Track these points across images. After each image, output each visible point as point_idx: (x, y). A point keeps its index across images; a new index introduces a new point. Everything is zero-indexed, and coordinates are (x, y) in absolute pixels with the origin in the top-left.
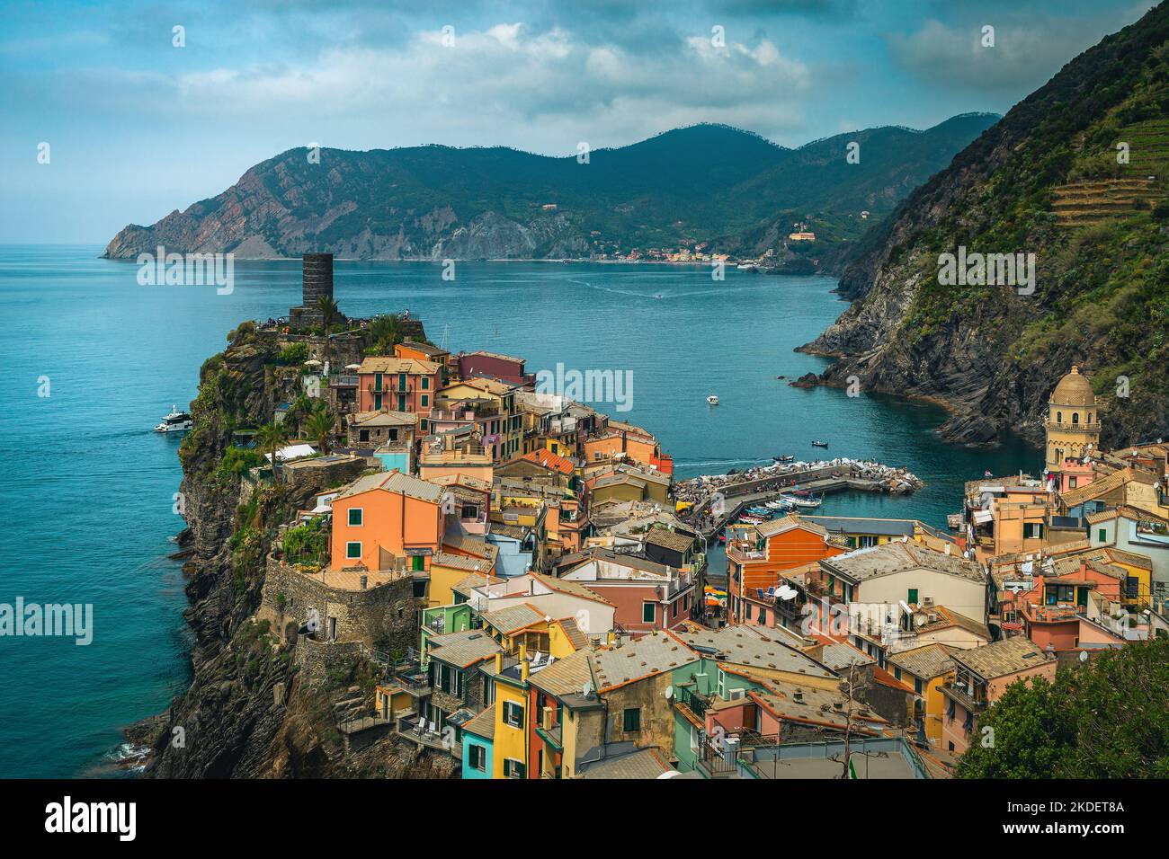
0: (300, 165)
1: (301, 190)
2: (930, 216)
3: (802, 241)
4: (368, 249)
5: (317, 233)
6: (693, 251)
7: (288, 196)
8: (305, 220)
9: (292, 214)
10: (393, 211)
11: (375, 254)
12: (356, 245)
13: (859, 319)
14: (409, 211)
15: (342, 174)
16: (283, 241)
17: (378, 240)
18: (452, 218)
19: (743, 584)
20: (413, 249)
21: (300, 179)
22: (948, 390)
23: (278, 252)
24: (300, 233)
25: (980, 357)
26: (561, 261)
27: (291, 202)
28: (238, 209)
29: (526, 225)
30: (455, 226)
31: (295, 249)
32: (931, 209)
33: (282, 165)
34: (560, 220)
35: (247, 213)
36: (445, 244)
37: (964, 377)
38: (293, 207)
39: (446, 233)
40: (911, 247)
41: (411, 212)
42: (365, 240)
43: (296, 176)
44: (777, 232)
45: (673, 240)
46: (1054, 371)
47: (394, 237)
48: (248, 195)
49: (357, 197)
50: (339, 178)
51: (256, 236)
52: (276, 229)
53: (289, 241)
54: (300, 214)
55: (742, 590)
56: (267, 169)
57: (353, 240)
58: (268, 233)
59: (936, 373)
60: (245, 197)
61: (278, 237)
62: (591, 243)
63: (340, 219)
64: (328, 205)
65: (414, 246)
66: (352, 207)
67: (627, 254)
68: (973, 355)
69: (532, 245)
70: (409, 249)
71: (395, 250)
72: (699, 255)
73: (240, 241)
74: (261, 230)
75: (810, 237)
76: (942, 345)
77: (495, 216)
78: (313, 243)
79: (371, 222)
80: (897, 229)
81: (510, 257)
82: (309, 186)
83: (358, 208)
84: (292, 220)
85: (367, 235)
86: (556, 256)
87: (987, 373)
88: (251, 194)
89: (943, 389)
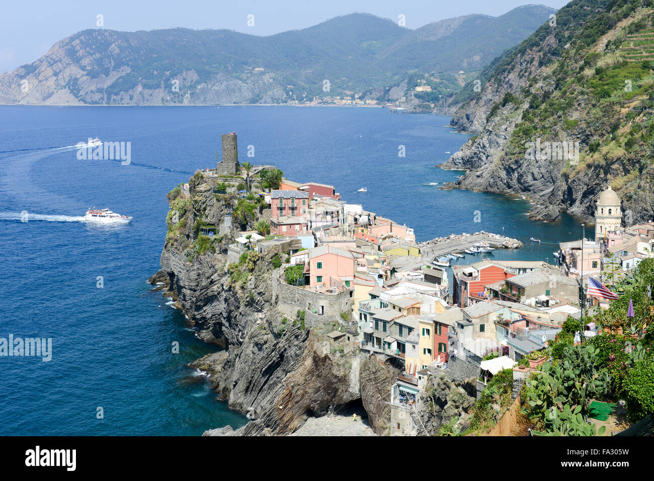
0: (90, 42)
1: (92, 59)
2: (507, 80)
3: (422, 92)
4: (140, 98)
5: (105, 87)
6: (353, 98)
7: (83, 62)
8: (97, 79)
9: (87, 75)
10: (155, 73)
11: (145, 102)
12: (133, 96)
13: (473, 148)
14: (166, 73)
15: (119, 47)
16: (82, 93)
17: (147, 92)
18: (195, 77)
19: (469, 291)
20: (171, 98)
21: (91, 51)
22: (529, 191)
23: (80, 101)
24: (93, 88)
25: (547, 172)
26: (269, 105)
27: (85, 66)
28: (49, 72)
29: (244, 81)
30: (198, 83)
31: (91, 98)
32: (508, 75)
33: (77, 41)
34: (267, 78)
35: (56, 74)
36: (192, 94)
37: (538, 183)
38: (87, 70)
39: (192, 87)
40: (504, 106)
41: (168, 73)
42: (138, 92)
43: (88, 49)
44: (406, 85)
45: (340, 90)
46: (590, 180)
47: (157, 90)
48: (56, 62)
49: (130, 63)
50: (117, 51)
51: (64, 90)
52: (77, 85)
53: (87, 93)
54: (93, 75)
55: (469, 293)
56: (67, 44)
57: (130, 92)
58: (72, 88)
59: (522, 181)
60: (54, 64)
61: (79, 91)
62: (287, 93)
63: (120, 78)
64: (111, 69)
65: (172, 96)
66: (128, 70)
67: (311, 100)
68: (543, 170)
69: (249, 95)
70: (169, 98)
71: (160, 99)
72: (358, 101)
73: (52, 93)
74: (66, 85)
75: (428, 89)
76: (526, 165)
77: (224, 76)
78: (103, 94)
79: (141, 80)
80: (487, 87)
81: (235, 103)
82: (98, 55)
83: (132, 71)
84: (87, 79)
85: (139, 88)
86: (265, 102)
87: (551, 181)
88: (57, 61)
89: (526, 189)
